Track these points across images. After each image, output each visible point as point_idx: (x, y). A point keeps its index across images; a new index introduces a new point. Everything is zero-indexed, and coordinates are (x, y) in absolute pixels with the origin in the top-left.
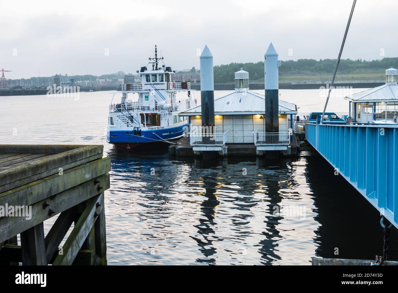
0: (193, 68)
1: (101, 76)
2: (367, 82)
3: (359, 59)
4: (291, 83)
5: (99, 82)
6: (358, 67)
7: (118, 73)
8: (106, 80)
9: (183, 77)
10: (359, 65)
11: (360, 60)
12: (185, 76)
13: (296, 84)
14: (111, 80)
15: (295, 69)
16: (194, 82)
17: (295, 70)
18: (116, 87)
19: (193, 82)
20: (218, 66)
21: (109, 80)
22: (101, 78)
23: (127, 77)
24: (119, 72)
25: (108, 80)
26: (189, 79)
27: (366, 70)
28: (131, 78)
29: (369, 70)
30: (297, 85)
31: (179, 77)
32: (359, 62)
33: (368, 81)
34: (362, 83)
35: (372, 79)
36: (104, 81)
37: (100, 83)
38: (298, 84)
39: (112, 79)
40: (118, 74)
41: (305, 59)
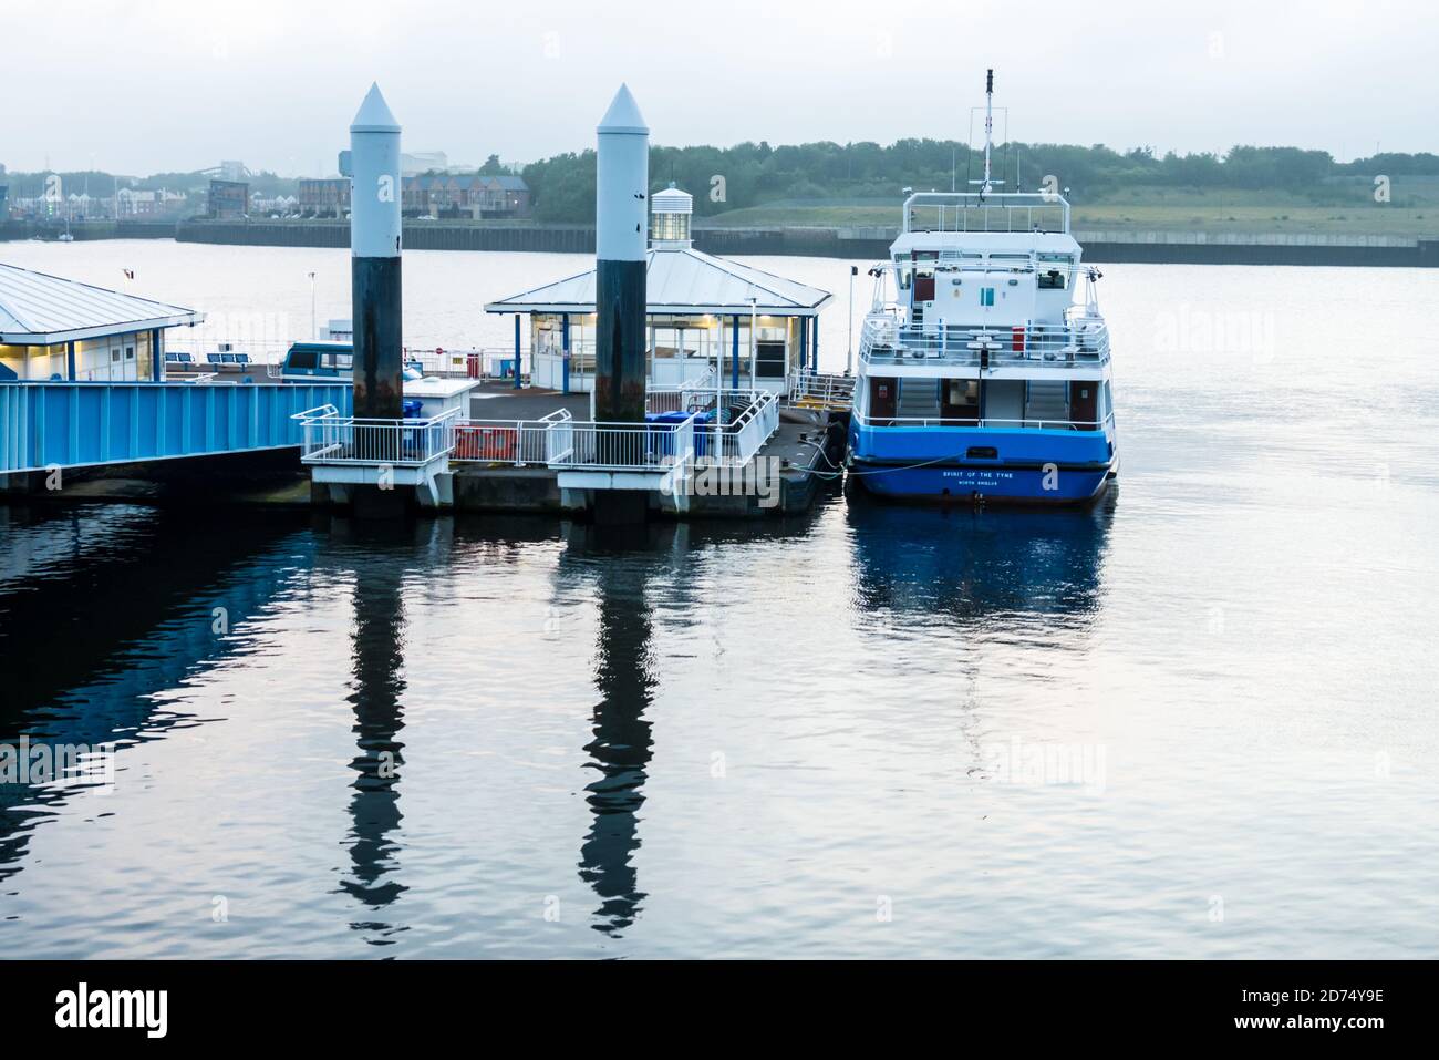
0: (493, 159)
1: (150, 178)
2: (1130, 241)
3: (1139, 150)
4: (835, 232)
5: (129, 202)
6: (1130, 181)
7: (222, 167)
8: (158, 196)
9: (433, 196)
10: (1139, 170)
11: (1143, 150)
12: (439, 191)
13: (858, 237)
14: (184, 197)
15: (878, 179)
16: (471, 217)
17: (875, 183)
18: (174, 226)
19: (470, 214)
20: (573, 154)
21: (171, 196)
22: (145, 186)
23: (220, 187)
24: (224, 163)
25: (167, 196)
26: (455, 205)
27: (1159, 193)
28: (234, 191)
29: (1172, 194)
30: (861, 241)
31: (417, 192)
32: (1140, 158)
33: (1134, 235)
34: (1113, 241)
35: (1153, 230)
36: (152, 199)
37: (135, 205)
38: (864, 237)
39: (188, 193)
40: (223, 173)
41: (925, 140)
